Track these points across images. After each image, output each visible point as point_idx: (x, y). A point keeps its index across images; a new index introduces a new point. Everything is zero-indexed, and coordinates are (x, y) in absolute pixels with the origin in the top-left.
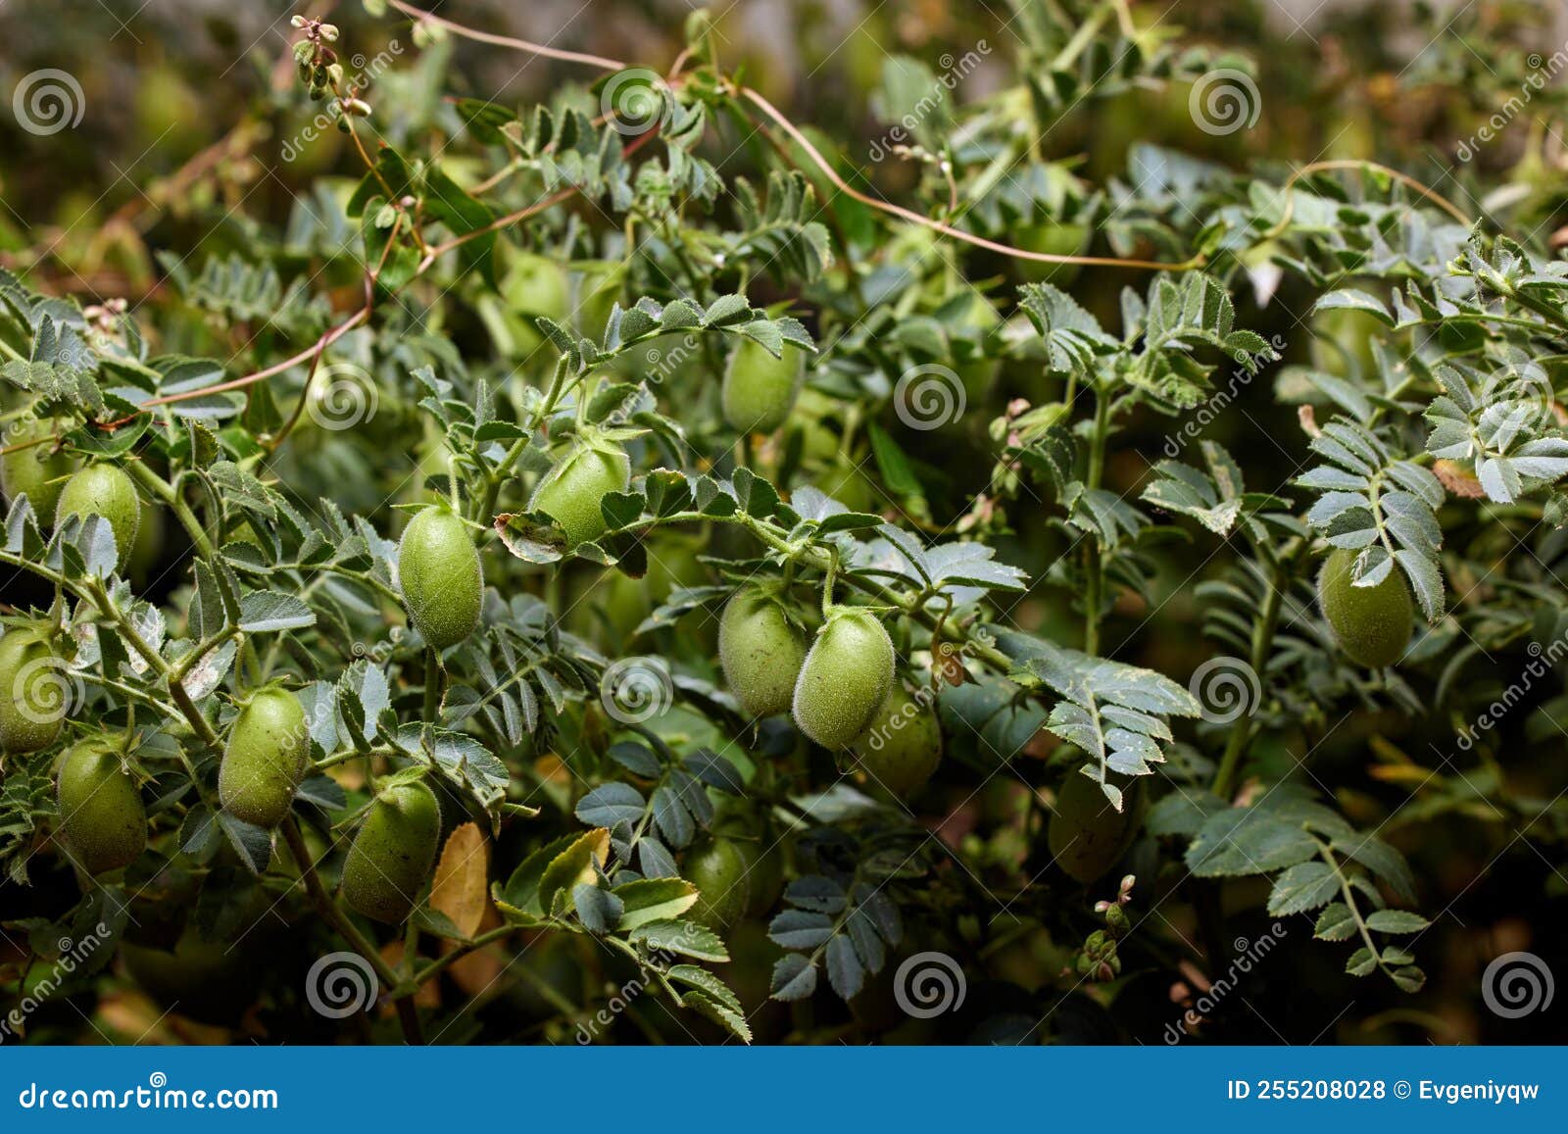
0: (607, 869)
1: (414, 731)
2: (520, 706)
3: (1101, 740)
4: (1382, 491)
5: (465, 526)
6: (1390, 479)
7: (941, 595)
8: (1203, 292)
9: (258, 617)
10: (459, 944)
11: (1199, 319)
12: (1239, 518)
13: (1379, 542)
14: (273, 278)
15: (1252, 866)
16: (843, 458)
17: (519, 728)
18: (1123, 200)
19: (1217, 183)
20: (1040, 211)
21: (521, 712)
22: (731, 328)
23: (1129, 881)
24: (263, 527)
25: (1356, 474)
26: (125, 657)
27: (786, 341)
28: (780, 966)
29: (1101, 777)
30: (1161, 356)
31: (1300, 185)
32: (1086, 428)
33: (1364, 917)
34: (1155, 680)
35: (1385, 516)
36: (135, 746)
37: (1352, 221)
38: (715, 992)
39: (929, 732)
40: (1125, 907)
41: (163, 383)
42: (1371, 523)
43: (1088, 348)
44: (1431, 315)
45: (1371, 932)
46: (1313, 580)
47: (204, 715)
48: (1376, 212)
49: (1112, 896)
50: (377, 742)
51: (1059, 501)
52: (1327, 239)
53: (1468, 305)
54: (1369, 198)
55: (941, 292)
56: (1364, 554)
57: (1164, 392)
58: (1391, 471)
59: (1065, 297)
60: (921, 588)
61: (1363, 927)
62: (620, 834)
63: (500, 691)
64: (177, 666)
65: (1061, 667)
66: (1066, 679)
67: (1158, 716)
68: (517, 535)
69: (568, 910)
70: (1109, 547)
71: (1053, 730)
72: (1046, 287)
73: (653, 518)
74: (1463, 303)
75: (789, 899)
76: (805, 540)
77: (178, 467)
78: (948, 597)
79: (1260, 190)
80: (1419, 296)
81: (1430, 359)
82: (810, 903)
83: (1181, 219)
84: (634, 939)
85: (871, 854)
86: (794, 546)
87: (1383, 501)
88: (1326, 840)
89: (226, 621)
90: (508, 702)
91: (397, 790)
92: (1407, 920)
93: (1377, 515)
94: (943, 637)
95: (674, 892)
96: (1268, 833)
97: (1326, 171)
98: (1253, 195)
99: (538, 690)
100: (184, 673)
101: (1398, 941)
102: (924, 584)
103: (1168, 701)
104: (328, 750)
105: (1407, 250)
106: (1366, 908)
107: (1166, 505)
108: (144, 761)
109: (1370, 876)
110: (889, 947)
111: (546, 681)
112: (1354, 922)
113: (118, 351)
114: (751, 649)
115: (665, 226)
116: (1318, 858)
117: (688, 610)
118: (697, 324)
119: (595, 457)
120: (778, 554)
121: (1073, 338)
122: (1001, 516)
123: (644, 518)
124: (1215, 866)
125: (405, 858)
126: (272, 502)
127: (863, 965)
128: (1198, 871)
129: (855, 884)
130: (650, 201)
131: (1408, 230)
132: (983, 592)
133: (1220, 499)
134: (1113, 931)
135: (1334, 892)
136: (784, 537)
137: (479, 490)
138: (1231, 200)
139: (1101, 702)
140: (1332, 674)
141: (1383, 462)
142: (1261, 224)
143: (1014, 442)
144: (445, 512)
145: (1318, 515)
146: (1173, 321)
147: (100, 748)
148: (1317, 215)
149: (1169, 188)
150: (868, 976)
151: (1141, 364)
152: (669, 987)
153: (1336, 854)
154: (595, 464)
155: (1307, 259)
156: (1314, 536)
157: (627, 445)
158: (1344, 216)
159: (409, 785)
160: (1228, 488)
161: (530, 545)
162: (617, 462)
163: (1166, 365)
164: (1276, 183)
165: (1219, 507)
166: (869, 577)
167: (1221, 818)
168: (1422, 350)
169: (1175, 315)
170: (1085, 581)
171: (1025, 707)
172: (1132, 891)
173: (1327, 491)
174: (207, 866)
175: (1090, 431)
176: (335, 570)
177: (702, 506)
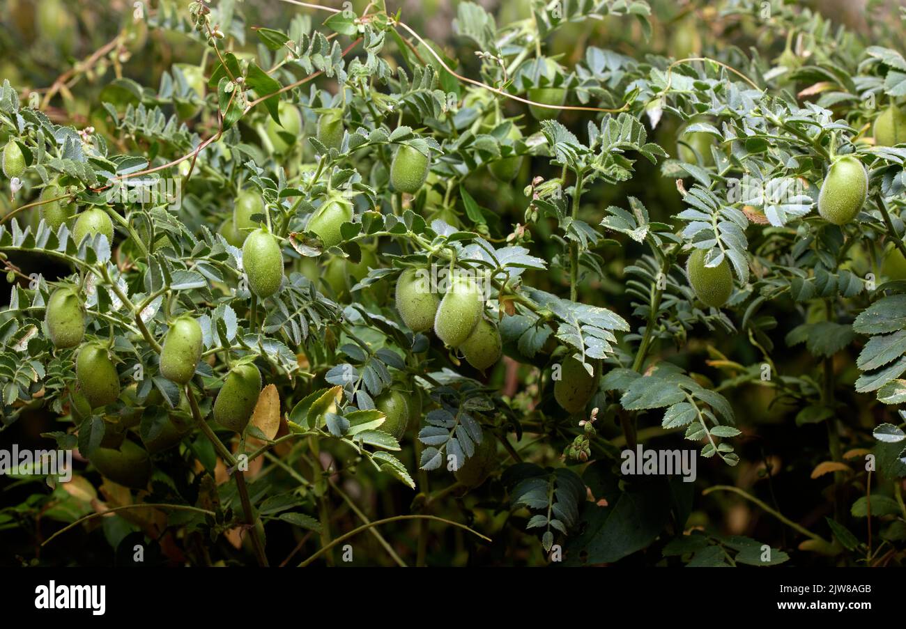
0: (341, 405)
1: (253, 338)
2: (300, 326)
3: (582, 342)
4: (718, 221)
5: (275, 239)
6: (722, 215)
7: (504, 272)
8: (631, 125)
9: (179, 282)
10: (266, 443)
11: (629, 137)
12: (648, 235)
13: (717, 246)
14: (162, 116)
15: (653, 405)
16: (445, 205)
17: (300, 337)
18: (584, 75)
19: (630, 67)
20: (543, 81)
21: (301, 330)
22: (402, 142)
23: (595, 411)
24: (176, 239)
25: (705, 213)
26: (110, 302)
27: (430, 149)
28: (425, 453)
29: (583, 360)
30: (609, 155)
31: (675, 70)
32: (571, 190)
33: (709, 429)
34: (606, 314)
35: (720, 233)
36: (113, 346)
37: (701, 88)
38: (395, 465)
39: (496, 339)
40: (594, 424)
41: (118, 169)
42: (713, 236)
43: (574, 152)
44: (741, 134)
45: (712, 436)
46: (683, 266)
47: (149, 330)
48: (713, 83)
49: (587, 418)
50: (234, 342)
51: (560, 226)
52: (688, 97)
53: (759, 130)
54: (708, 77)
55: (493, 122)
56: (710, 251)
57: (611, 173)
58: (723, 211)
59: (562, 127)
60: (494, 268)
61: (708, 433)
62: (348, 388)
63: (290, 318)
64: (138, 306)
65: (562, 307)
66: (565, 312)
67: (609, 331)
68: (300, 243)
69: (322, 425)
70: (583, 248)
71: (559, 337)
72: (553, 122)
73: (365, 235)
74: (757, 129)
75: (428, 421)
76: (440, 245)
77: (128, 210)
78: (507, 273)
79: (655, 72)
80: (736, 126)
81: (740, 156)
82: (438, 423)
83: (612, 85)
84: (355, 439)
85: (466, 400)
86: (434, 248)
87: (719, 226)
88: (690, 392)
89: (164, 284)
90: (294, 323)
91: (241, 366)
92: (730, 431)
93: (716, 232)
94: (504, 293)
95: (374, 417)
96: (662, 388)
97: (687, 62)
98: (651, 75)
99: (308, 318)
100: (141, 310)
101: (725, 441)
102: (496, 266)
103: (614, 323)
104: (208, 348)
105: (728, 103)
106: (710, 425)
107: (612, 228)
108: (118, 353)
109: (711, 409)
110: (476, 445)
111: (312, 313)
112: (704, 432)
113: (95, 152)
114: (412, 298)
115: (363, 92)
116: (686, 401)
117: (378, 279)
118: (387, 140)
119: (337, 205)
120: (427, 252)
121: (567, 147)
122: (529, 234)
123: (360, 235)
124: (635, 405)
125: (245, 399)
126: (180, 228)
127: (464, 453)
128: (627, 408)
129: (460, 413)
130: (356, 79)
131: (729, 93)
132: (522, 270)
133: (638, 225)
134: (588, 435)
135: (694, 417)
136: (429, 244)
137: (279, 221)
138: (639, 76)
139: (582, 324)
140: (691, 312)
141: (718, 207)
142: (656, 90)
143: (536, 197)
144: (265, 232)
145: (688, 233)
146: (615, 138)
147: (98, 346)
148: (684, 85)
149: (606, 69)
150: (467, 458)
151: (600, 158)
152: (373, 462)
153: (695, 399)
154: (337, 208)
155: (680, 107)
156: (684, 243)
157: (353, 200)
158: (696, 85)
159: (248, 365)
160: (641, 220)
161: (306, 248)
162: (348, 207)
163: (612, 159)
164: (662, 68)
165: (639, 229)
166: (469, 263)
167: (638, 382)
168: (736, 152)
169: (616, 136)
170: (570, 266)
171: (543, 327)
172: (597, 416)
173: (691, 221)
174: (144, 405)
175: (573, 192)
176: (209, 260)
177: (388, 229)
